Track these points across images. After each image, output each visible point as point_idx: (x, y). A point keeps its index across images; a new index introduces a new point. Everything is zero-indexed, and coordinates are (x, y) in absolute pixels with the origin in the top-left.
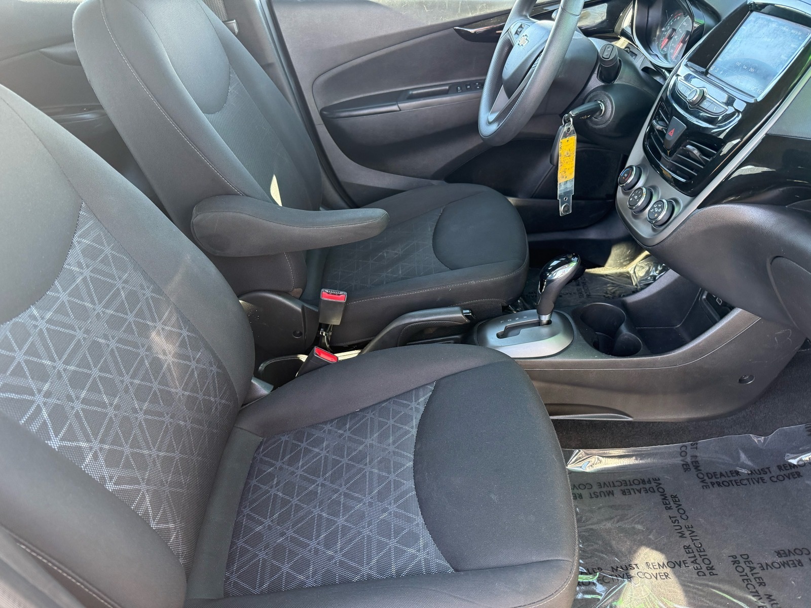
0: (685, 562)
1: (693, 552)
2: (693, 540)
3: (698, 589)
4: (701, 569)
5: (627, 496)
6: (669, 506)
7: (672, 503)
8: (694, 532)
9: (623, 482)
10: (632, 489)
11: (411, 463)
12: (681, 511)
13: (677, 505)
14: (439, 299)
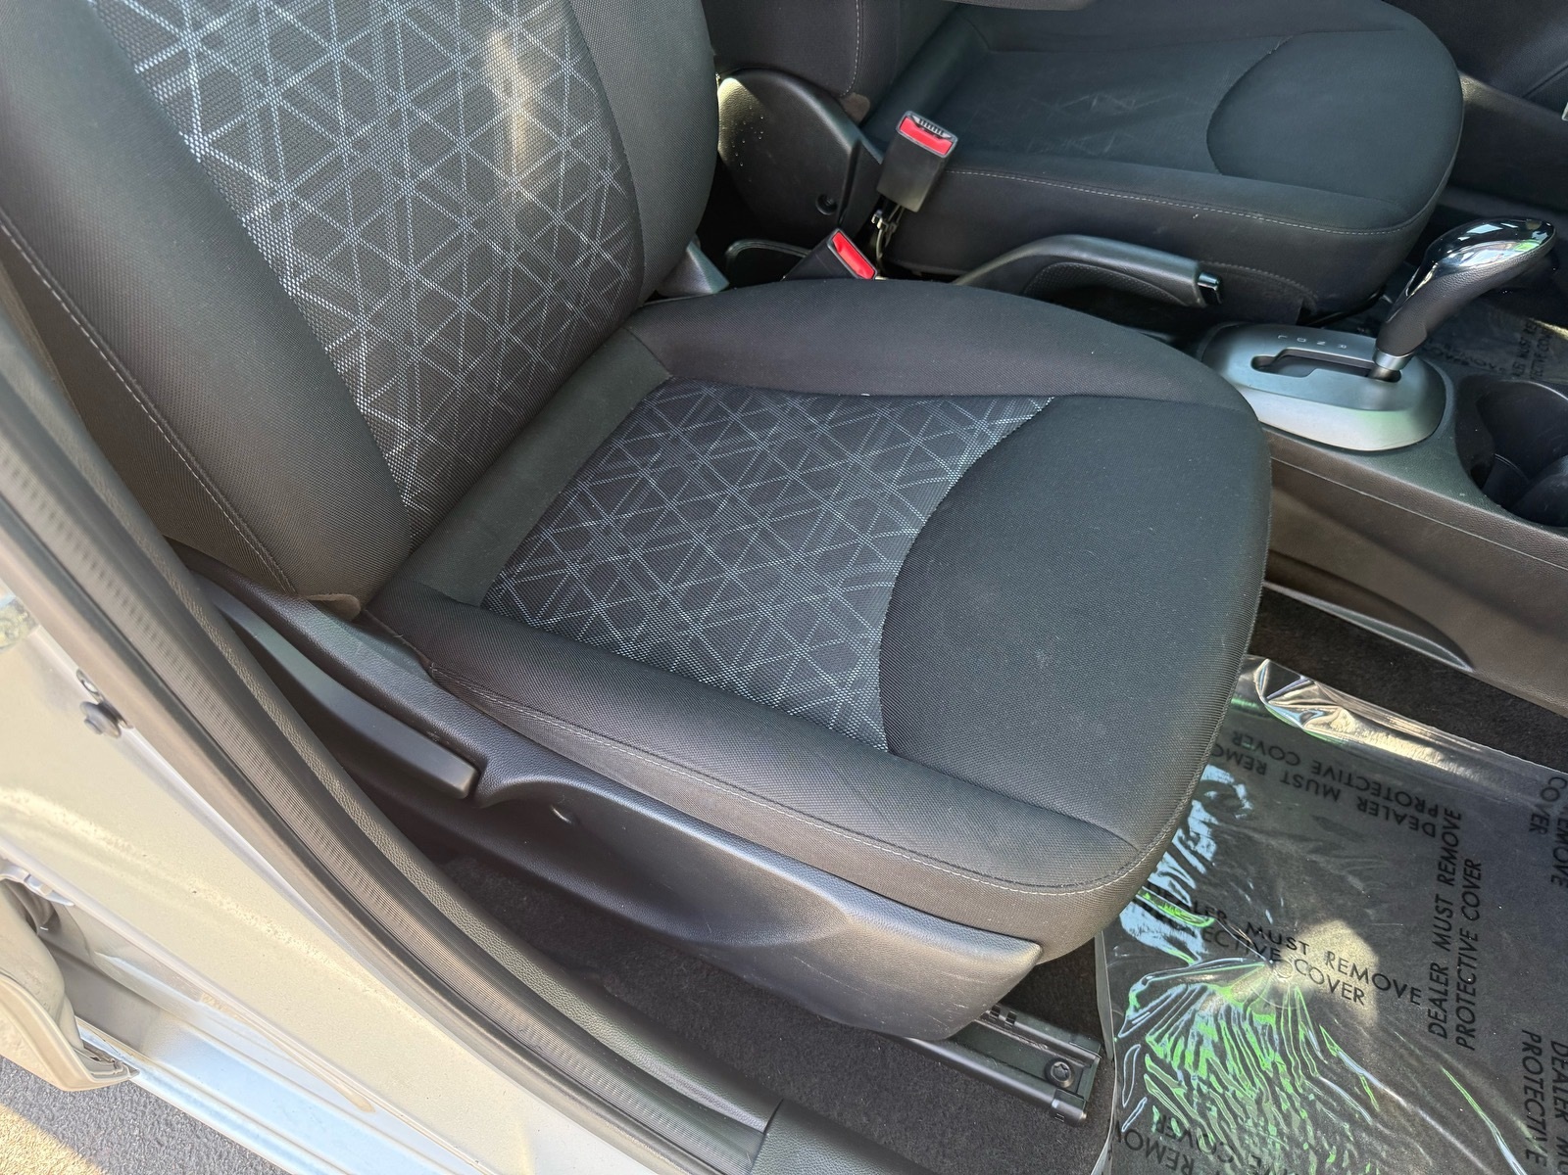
0: (1415, 992)
1: (1446, 984)
2: (1460, 963)
3: (1412, 1053)
4: (1445, 1021)
5: (1365, 816)
6: (1448, 876)
7: (1459, 876)
8: (1473, 949)
9: (1372, 785)
10: (1384, 807)
11: (916, 532)
12: (1471, 899)
13: (1467, 883)
14: (1159, 231)
